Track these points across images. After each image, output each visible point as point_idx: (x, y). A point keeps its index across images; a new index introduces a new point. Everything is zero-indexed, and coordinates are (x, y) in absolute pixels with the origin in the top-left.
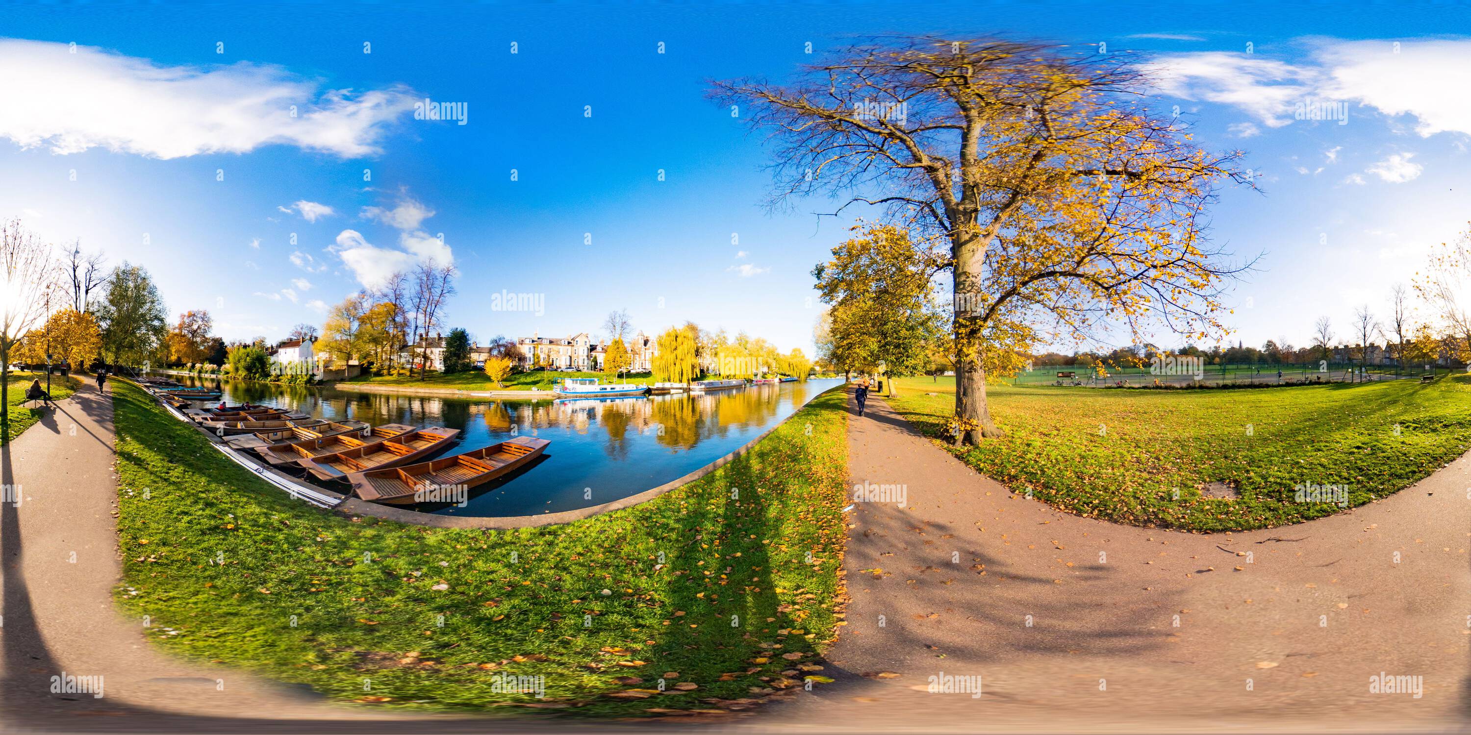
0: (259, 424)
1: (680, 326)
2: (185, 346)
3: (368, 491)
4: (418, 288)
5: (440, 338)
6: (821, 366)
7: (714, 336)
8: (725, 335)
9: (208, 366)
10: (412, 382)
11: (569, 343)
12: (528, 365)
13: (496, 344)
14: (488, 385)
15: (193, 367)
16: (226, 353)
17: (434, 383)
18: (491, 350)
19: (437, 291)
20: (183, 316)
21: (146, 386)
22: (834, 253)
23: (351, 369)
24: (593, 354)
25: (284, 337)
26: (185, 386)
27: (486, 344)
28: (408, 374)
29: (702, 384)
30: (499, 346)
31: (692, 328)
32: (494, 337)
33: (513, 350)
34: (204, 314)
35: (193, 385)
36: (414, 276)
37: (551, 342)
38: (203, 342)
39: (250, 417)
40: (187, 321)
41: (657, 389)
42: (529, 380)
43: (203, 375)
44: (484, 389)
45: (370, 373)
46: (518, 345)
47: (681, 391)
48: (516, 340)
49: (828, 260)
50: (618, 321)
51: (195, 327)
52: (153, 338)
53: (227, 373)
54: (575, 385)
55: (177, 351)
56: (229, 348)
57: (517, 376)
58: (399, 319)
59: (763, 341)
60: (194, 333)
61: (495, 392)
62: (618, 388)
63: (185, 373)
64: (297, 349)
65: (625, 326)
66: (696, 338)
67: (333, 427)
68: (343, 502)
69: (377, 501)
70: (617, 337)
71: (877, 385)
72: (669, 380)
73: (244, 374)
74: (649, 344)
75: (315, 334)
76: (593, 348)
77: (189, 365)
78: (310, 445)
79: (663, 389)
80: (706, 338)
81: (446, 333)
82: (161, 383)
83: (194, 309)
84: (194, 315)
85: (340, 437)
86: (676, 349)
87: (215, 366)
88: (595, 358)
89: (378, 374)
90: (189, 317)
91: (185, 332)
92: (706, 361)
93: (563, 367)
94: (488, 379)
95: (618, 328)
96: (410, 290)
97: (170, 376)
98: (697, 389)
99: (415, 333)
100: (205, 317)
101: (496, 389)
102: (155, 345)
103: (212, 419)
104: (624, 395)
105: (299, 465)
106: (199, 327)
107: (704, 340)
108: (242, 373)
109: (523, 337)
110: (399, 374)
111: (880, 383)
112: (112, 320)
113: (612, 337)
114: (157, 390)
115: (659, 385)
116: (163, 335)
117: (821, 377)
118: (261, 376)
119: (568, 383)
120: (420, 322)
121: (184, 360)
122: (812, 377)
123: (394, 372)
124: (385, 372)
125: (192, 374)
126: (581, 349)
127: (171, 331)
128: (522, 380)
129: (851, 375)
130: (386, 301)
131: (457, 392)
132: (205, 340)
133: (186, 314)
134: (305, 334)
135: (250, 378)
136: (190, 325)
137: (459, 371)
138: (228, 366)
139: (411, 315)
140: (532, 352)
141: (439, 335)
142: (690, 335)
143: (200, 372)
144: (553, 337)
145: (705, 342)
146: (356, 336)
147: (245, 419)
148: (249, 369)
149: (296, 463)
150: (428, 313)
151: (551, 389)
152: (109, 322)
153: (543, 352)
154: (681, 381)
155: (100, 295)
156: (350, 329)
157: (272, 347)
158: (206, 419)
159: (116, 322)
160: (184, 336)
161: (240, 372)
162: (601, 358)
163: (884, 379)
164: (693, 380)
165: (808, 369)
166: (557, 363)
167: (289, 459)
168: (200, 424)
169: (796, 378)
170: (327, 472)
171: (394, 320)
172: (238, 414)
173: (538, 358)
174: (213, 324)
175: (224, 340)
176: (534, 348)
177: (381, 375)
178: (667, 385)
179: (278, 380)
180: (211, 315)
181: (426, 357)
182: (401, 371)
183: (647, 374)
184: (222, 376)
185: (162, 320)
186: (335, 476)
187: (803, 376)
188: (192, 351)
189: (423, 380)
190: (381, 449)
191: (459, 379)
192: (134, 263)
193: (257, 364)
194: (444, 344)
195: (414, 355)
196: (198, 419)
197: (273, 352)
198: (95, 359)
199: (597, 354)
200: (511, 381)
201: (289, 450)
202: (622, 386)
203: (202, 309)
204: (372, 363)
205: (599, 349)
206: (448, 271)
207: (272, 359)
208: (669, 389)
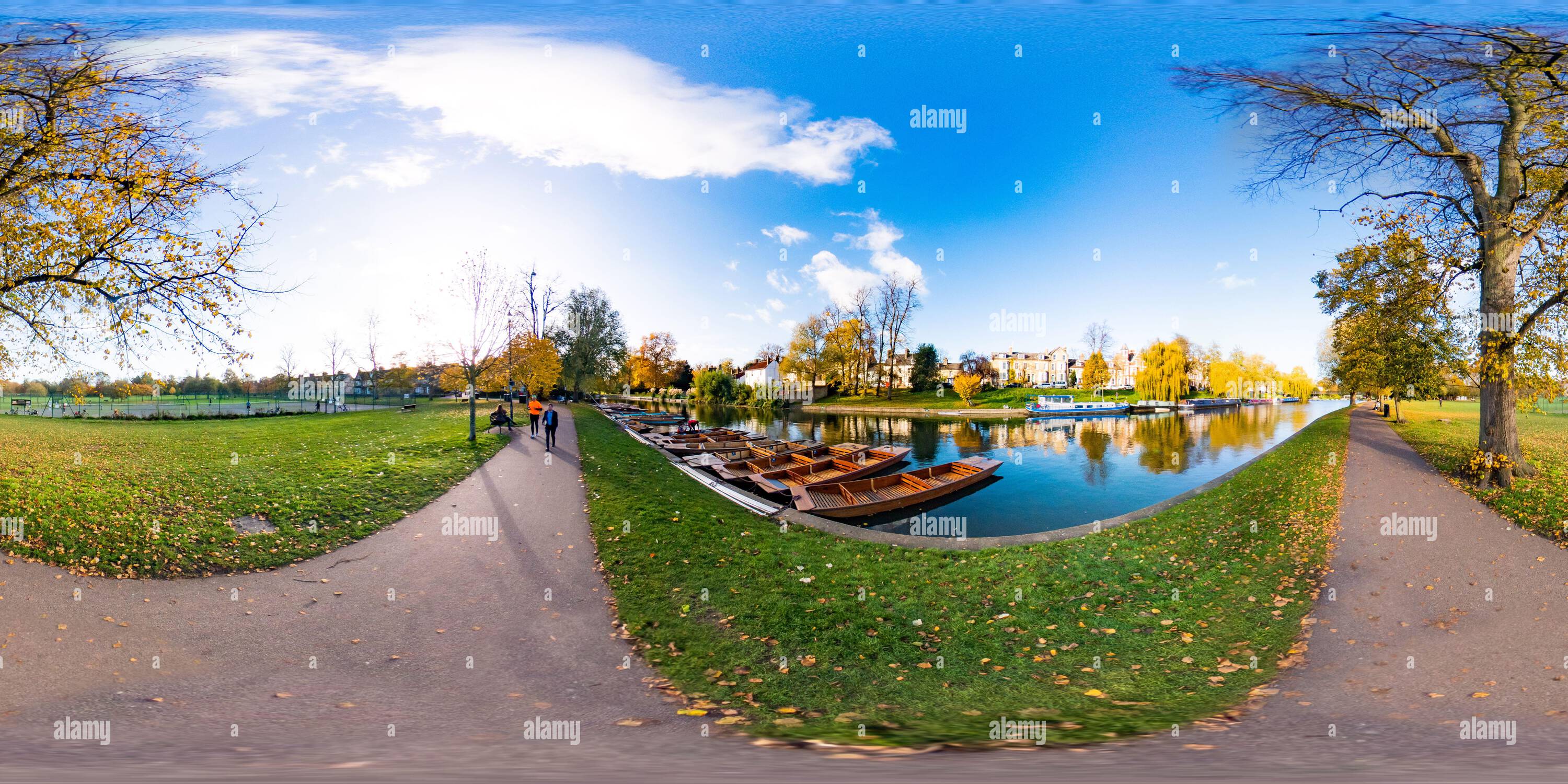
0: (719, 445)
1: (1168, 339)
2: (649, 370)
3: (806, 502)
4: (883, 304)
5: (909, 355)
6: (1324, 386)
7: (1206, 351)
8: (1219, 350)
9: (672, 391)
10: (879, 401)
11: (1046, 358)
12: (1003, 381)
13: (966, 359)
14: (957, 403)
15: (657, 391)
16: (692, 376)
17: (900, 403)
18: (961, 367)
19: (902, 306)
20: (645, 339)
21: (608, 413)
22: (1339, 260)
23: (817, 390)
24: (1072, 369)
25: (752, 359)
26: (649, 412)
27: (956, 360)
28: (875, 393)
29: (1191, 402)
30: (968, 361)
31: (1182, 341)
32: (964, 352)
33: (983, 366)
34: (668, 336)
35: (657, 411)
36: (878, 291)
37: (1027, 357)
38: (667, 366)
39: (709, 439)
40: (649, 343)
41: (1140, 407)
42: (1001, 397)
43: (667, 400)
44: (952, 408)
45: (836, 393)
46: (991, 361)
47: (1168, 410)
48: (987, 354)
49: (1332, 266)
50: (1098, 334)
51: (658, 350)
52: (614, 363)
53: (693, 397)
54: (1048, 403)
55: (641, 376)
56: (695, 372)
57: (988, 393)
58: (865, 336)
59: (1261, 358)
60: (657, 356)
61: (963, 411)
62: (1095, 405)
63: (648, 398)
64: (764, 371)
65: (1105, 338)
66: (1185, 353)
67: (790, 446)
68: (780, 511)
69: (810, 512)
70: (1096, 351)
71: (1383, 408)
72: (1155, 398)
73: (710, 398)
74: (1134, 359)
75: (782, 354)
76: (1071, 363)
77: (653, 390)
78: (764, 463)
79: (1147, 407)
80: (1197, 353)
81: (914, 350)
82: (622, 410)
83: (657, 331)
84: (657, 337)
85: (793, 455)
86: (1162, 364)
87: (680, 390)
88: (1074, 373)
89: (845, 394)
90: (652, 339)
91: (647, 355)
92: (1197, 378)
93: (1040, 383)
94: (957, 397)
95: (1098, 340)
96: (875, 305)
97: (632, 402)
98: (1186, 408)
99: (881, 351)
100: (668, 340)
101: (964, 407)
102: (616, 370)
103: (673, 442)
104: (1101, 414)
105: (750, 480)
106: (662, 350)
107: (1194, 355)
108: (708, 397)
109: (996, 351)
110: (866, 394)
111: (1387, 408)
112: (571, 345)
113: (1091, 352)
114: (618, 416)
115: (1142, 403)
116: (624, 360)
117: (1324, 398)
118: (727, 399)
119: (1042, 401)
120: (887, 339)
121: (647, 385)
122: (1315, 398)
123: (861, 392)
124: (852, 391)
125: (655, 399)
126: (1059, 364)
127: (633, 355)
128: (993, 397)
129: (1356, 397)
130: (852, 318)
131: (923, 411)
132: (670, 363)
133: (649, 336)
134: (772, 355)
135: (717, 402)
136: (652, 349)
137: (927, 389)
138: (693, 391)
139: (878, 333)
140: (1007, 368)
141: (908, 351)
142: (1179, 348)
143: (664, 397)
144: (1028, 351)
145: (1197, 357)
146: (821, 355)
147: (705, 441)
148: (715, 392)
149: (747, 478)
150: (894, 328)
151: (1023, 407)
152: (567, 347)
153: (1018, 366)
154: (1168, 399)
155: (560, 320)
156: (815, 347)
157: (739, 369)
158: (667, 442)
159: (576, 346)
160: (647, 359)
161: (706, 396)
162: (1079, 373)
163: (1391, 402)
164: (1182, 397)
165: (1312, 389)
166: (1033, 379)
167: (741, 475)
168: (662, 446)
169: (1297, 398)
170: (773, 486)
171: (860, 337)
172: (698, 436)
173: (1013, 373)
174: (678, 347)
175: (689, 363)
176: (1009, 363)
177: (849, 395)
178: (1152, 403)
179: (745, 404)
180: (675, 336)
181: (893, 376)
182: (868, 391)
183: (1129, 391)
184: (687, 401)
185: (623, 344)
186: (780, 489)
187: (1304, 396)
188: (656, 376)
189: (890, 399)
190: (830, 466)
191: (927, 398)
192: (591, 286)
193: (723, 387)
194: (912, 360)
195: (881, 373)
196: (660, 442)
197: (740, 374)
198: (555, 386)
199: (1076, 370)
200: (982, 398)
201: (744, 467)
202: (1100, 404)
203: (666, 331)
204: (840, 383)
205: (1078, 364)
206: (914, 284)
207: (739, 382)
208: (1154, 408)
